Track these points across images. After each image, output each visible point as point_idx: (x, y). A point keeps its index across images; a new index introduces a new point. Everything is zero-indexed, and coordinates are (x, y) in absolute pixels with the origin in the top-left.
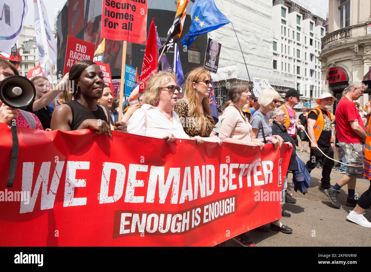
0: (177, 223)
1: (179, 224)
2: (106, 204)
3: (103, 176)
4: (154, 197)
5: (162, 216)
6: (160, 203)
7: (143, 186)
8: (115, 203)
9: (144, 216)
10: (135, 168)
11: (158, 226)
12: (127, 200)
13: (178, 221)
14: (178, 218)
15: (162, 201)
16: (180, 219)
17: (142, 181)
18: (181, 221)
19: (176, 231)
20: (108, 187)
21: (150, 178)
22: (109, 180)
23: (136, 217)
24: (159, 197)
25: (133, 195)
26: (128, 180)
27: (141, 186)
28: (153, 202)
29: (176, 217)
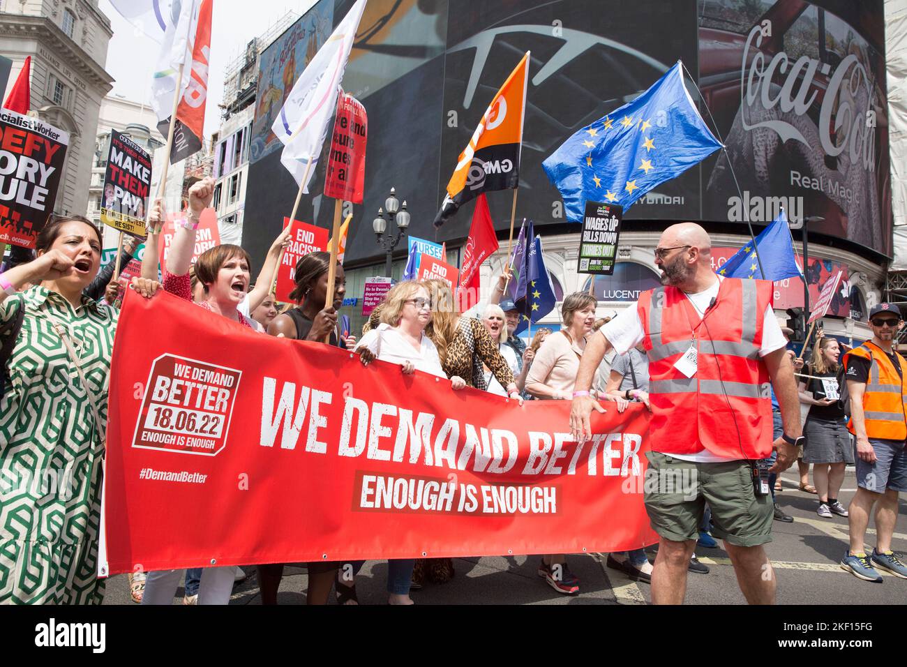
0: (432, 495)
1: (434, 497)
2: (346, 457)
3: (344, 416)
4: (403, 454)
5: (412, 482)
6: (411, 462)
7: (390, 436)
8: (356, 457)
9: (391, 480)
10: (380, 409)
11: (408, 497)
12: (370, 456)
13: (432, 491)
14: (432, 488)
15: (414, 460)
16: (436, 489)
17: (389, 429)
18: (438, 493)
19: (430, 506)
20: (349, 432)
21: (400, 425)
22: (350, 423)
23: (381, 480)
24: (409, 455)
25: (377, 447)
26: (371, 425)
27: (387, 436)
28: (401, 460)
29: (430, 486)
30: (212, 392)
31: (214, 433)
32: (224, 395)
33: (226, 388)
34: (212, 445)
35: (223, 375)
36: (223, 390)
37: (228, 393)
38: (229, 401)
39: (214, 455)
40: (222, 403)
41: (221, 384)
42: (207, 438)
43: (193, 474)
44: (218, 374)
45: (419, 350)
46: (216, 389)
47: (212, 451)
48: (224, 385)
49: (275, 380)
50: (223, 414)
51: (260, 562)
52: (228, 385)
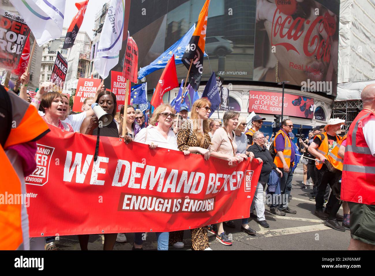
15: (151, 188)
30: (39, 157)
31: (42, 175)
32: (45, 158)
33: (45, 155)
34: (41, 181)
35: (44, 149)
36: (44, 156)
37: (47, 157)
38: (48, 161)
39: (42, 185)
40: (44, 162)
41: (43, 153)
42: (38, 178)
43: (29, 193)
44: (41, 149)
45: (166, 138)
46: (40, 155)
47: (41, 184)
48: (45, 153)
49: (72, 152)
50: (45, 166)
51: (68, 234)
52: (46, 154)
